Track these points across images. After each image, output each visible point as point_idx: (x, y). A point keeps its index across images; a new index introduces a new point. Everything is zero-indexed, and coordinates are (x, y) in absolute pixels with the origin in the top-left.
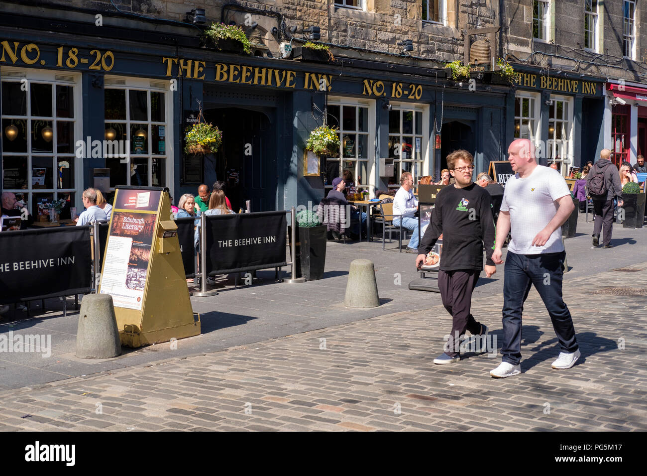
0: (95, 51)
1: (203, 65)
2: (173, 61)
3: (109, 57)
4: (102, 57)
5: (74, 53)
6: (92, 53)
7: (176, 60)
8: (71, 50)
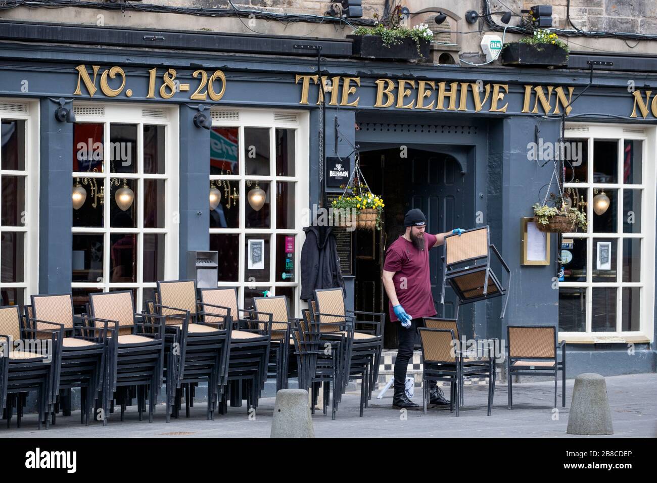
0: (199, 71)
1: (356, 82)
2: (311, 79)
3: (219, 80)
4: (208, 80)
5: (171, 76)
6: (195, 74)
7: (315, 78)
8: (167, 73)
